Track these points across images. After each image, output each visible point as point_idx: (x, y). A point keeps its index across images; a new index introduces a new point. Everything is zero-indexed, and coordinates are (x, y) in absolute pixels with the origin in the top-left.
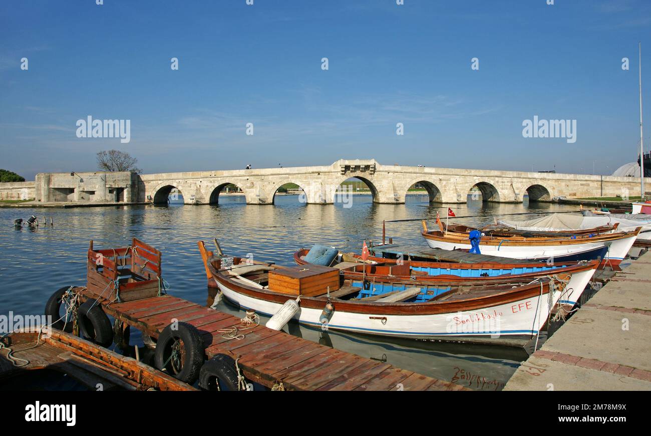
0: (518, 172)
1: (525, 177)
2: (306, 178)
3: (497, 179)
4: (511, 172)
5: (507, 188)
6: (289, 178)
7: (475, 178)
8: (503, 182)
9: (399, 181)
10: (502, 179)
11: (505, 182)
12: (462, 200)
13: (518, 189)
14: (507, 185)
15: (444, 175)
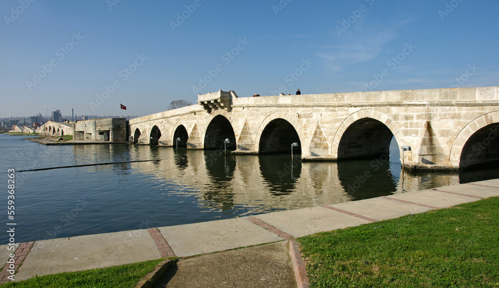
0: (444, 90)
1: (463, 101)
2: (188, 119)
3: (394, 109)
4: (425, 92)
5: (416, 133)
6: (179, 119)
7: (352, 110)
8: (407, 118)
9: (253, 120)
10: (406, 111)
11: (411, 118)
12: (330, 154)
13: (444, 133)
14: (417, 125)
15: (303, 106)
